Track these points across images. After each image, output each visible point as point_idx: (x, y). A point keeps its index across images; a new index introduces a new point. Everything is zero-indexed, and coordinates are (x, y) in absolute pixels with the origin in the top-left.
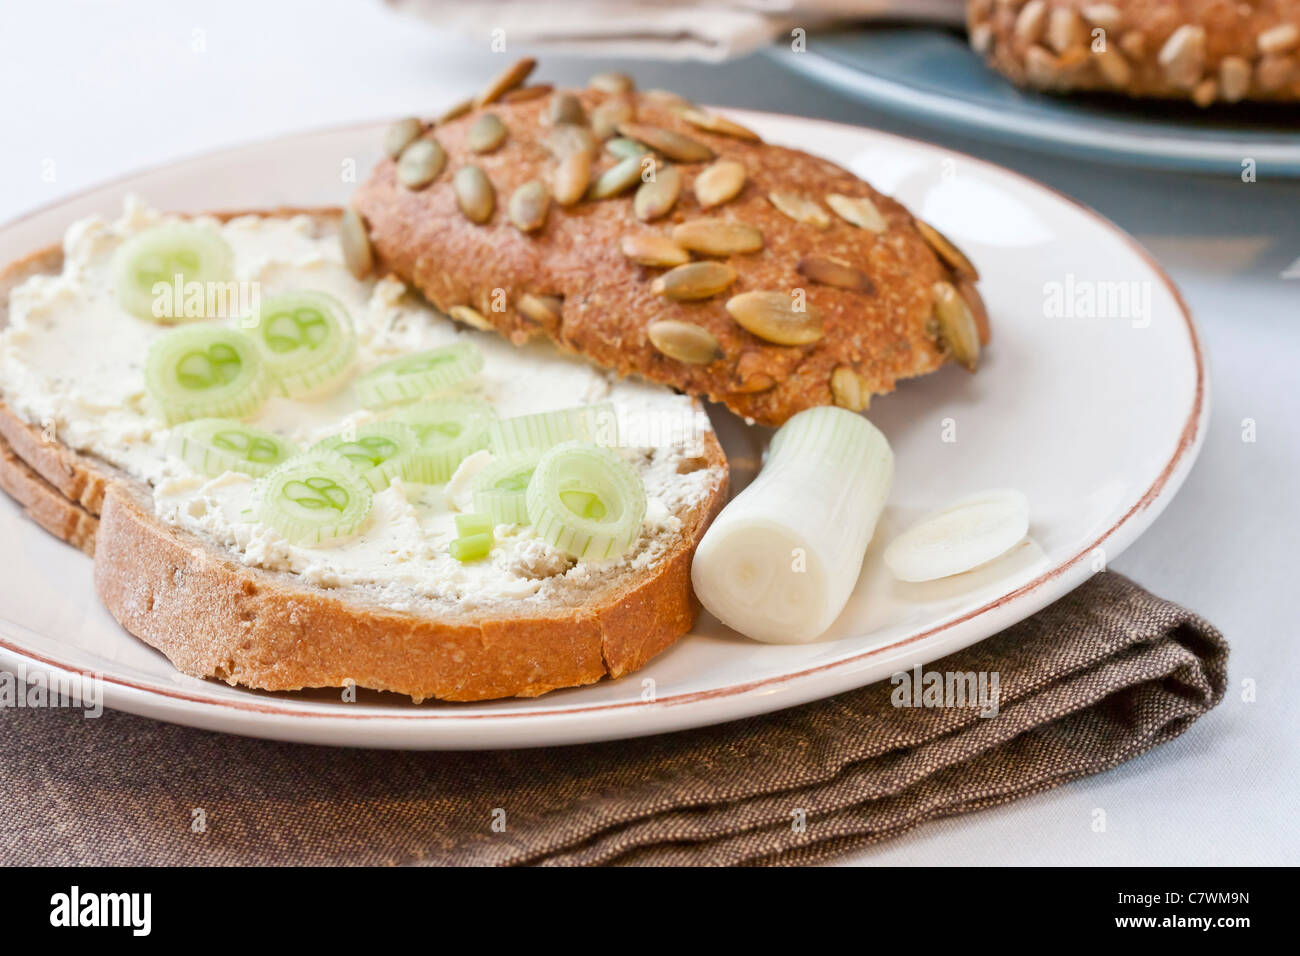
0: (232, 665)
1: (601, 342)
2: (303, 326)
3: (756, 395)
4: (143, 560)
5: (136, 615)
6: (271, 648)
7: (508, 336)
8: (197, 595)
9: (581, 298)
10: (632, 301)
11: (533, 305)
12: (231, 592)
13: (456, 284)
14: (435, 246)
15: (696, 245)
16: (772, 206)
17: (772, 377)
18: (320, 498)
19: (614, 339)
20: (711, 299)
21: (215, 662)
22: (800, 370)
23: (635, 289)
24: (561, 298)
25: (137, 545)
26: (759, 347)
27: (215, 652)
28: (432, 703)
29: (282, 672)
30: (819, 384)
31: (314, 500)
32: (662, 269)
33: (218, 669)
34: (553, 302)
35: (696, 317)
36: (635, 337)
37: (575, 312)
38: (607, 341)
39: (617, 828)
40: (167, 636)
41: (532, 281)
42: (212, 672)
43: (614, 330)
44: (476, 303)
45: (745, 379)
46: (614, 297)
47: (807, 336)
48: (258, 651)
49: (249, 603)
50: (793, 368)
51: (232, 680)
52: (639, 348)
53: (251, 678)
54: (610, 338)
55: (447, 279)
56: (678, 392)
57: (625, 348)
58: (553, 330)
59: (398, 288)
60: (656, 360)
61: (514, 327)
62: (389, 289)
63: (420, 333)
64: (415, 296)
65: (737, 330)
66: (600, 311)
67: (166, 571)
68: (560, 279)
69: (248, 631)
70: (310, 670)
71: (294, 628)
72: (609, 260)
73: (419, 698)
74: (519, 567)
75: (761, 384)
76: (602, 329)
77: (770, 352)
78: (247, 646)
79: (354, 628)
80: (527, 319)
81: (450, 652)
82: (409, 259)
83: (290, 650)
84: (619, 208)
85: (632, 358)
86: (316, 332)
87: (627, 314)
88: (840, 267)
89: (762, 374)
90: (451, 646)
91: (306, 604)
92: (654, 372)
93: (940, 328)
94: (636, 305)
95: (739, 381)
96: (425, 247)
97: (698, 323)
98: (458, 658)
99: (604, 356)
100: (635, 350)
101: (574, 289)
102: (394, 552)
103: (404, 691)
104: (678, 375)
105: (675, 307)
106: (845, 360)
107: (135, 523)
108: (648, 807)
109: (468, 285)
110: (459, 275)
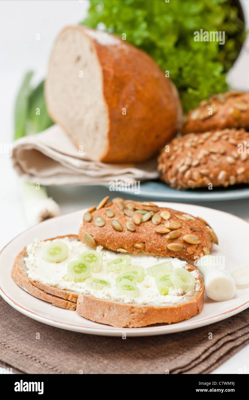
0: (130, 323)
1: (156, 250)
2: (91, 257)
3: (191, 255)
4: (100, 307)
5: (99, 318)
6: (139, 318)
7: (132, 253)
8: (118, 311)
9: (149, 242)
10: (161, 241)
11: (139, 245)
12: (128, 309)
13: (118, 244)
14: (111, 237)
15: (171, 227)
16: (177, 218)
17: (194, 251)
18: (128, 288)
19: (159, 249)
20: (177, 238)
21: (126, 324)
22: (198, 249)
23: (161, 238)
24: (144, 243)
25: (97, 304)
26: (190, 246)
27: (125, 322)
28: (172, 323)
29: (142, 323)
30: (201, 251)
31: (129, 289)
32: (166, 234)
33: (127, 325)
34: (143, 244)
35: (176, 242)
36: (164, 248)
37: (149, 245)
38: (158, 250)
39: (219, 340)
40: (110, 321)
41: (137, 241)
42: (125, 326)
43: (158, 247)
44: (124, 247)
45: (189, 252)
46: (157, 241)
47: (199, 242)
48: (137, 320)
49: (133, 310)
50: (197, 249)
51: (131, 326)
52: (165, 250)
53: (136, 325)
54: (158, 249)
55: (115, 244)
56: (173, 258)
57: (161, 251)
58: (143, 250)
59: (102, 247)
60: (169, 252)
61: (133, 250)
62: (99, 248)
63: (109, 256)
64: (105, 249)
65: (185, 242)
66: (154, 244)
67: (108, 308)
68: (143, 239)
69: (133, 316)
70: (148, 321)
71: (144, 313)
72: (153, 234)
73: (170, 323)
74: (178, 294)
75: (192, 253)
76: (156, 248)
77: (192, 246)
78: (133, 319)
79: (157, 311)
80: (137, 248)
81: (176, 313)
82: (105, 241)
83: (144, 318)
84: (149, 223)
85: (163, 252)
86: (94, 258)
87: (161, 244)
88: (196, 227)
89: (192, 251)
90: (176, 311)
91: (146, 308)
92: (168, 254)
93: (211, 237)
94: (162, 242)
95: (188, 253)
96: (109, 238)
97: (176, 243)
98: (177, 313)
99: (156, 253)
100: (164, 251)
101: (147, 241)
102: (149, 296)
103: (167, 322)
104: (174, 254)
105: (170, 241)
106: (204, 246)
107: (95, 300)
108: (223, 335)
109: (121, 244)
110: (118, 242)
